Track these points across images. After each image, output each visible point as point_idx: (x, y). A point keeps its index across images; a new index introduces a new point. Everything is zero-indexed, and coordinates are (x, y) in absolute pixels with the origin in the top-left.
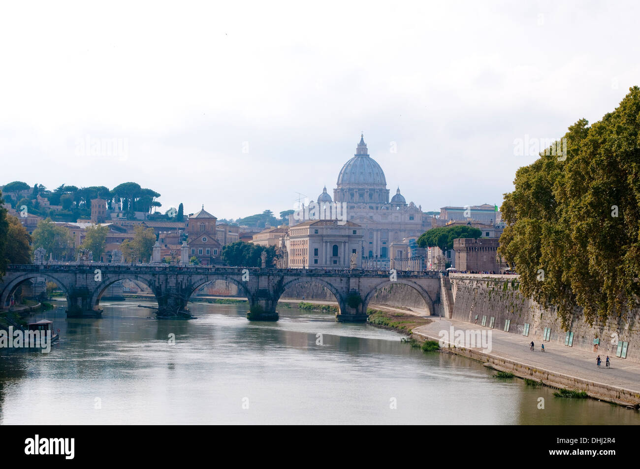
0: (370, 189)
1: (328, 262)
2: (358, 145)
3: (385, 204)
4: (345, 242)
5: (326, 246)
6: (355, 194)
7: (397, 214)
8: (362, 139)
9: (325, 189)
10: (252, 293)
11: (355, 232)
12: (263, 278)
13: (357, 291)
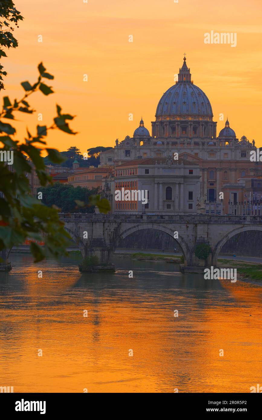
0: (194, 122)
1: (161, 207)
2: (180, 71)
3: (212, 139)
4: (180, 184)
5: (158, 188)
6: (177, 128)
7: (226, 151)
8: (185, 63)
9: (142, 122)
10: (85, 243)
11: (191, 172)
12: (98, 225)
13: (206, 239)
